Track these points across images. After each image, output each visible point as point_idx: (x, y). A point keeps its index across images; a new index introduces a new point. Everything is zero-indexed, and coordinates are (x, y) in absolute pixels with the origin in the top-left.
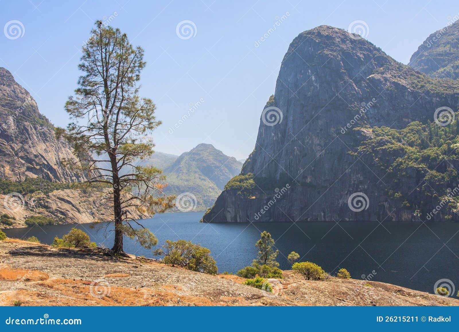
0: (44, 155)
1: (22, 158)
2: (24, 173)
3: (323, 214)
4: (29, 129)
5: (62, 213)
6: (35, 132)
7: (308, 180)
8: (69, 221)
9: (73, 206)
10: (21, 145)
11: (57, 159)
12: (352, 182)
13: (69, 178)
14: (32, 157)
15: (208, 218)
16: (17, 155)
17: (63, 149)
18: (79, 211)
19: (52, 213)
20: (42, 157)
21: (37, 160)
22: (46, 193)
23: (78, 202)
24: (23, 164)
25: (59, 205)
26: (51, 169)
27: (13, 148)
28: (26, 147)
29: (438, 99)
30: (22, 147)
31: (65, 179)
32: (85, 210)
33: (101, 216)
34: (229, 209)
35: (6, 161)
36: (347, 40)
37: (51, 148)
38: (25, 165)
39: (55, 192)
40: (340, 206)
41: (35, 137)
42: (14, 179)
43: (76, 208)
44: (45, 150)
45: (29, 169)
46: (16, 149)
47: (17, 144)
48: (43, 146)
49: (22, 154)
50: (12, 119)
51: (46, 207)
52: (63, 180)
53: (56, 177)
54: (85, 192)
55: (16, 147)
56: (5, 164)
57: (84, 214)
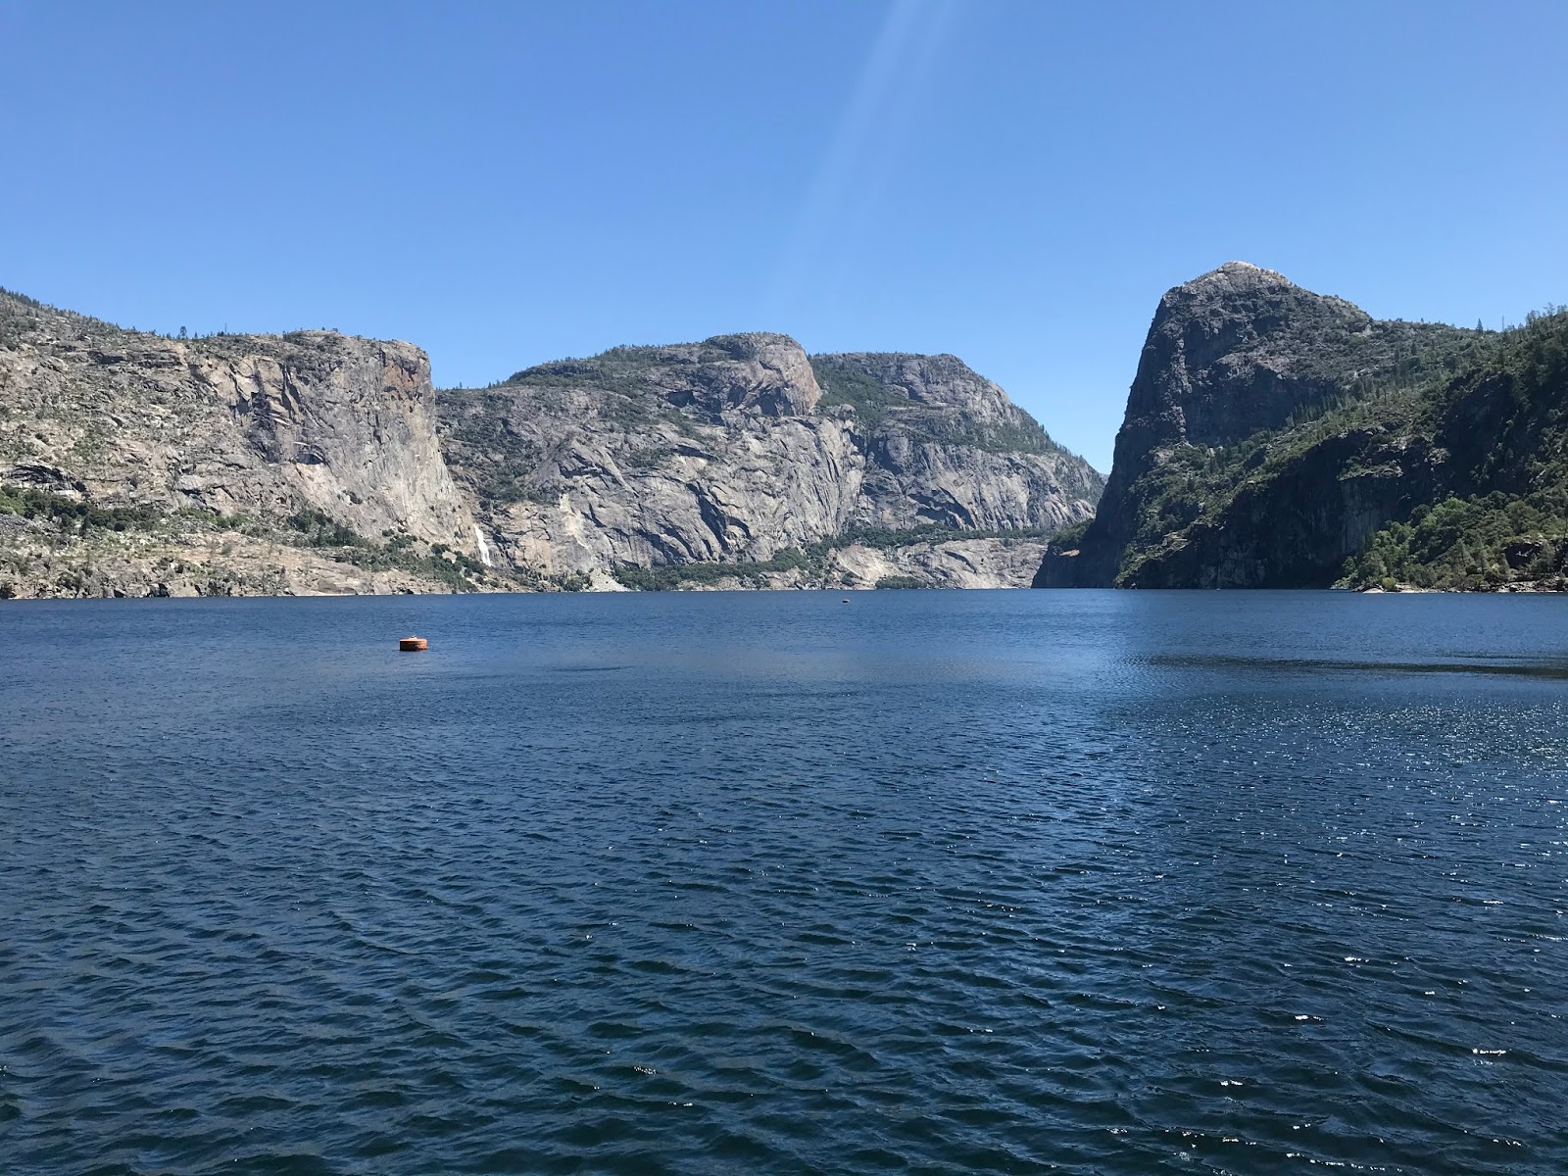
0: (951, 490)
1: (912, 496)
2: (912, 517)
4: (932, 454)
5: (945, 574)
6: (942, 457)
8: (950, 584)
9: (968, 564)
10: (914, 477)
11: (977, 492)
13: (995, 521)
14: (929, 494)
15: (1039, 582)
16: (904, 493)
17: (992, 478)
18: (975, 572)
19: (930, 573)
20: (947, 493)
21: (936, 498)
22: (934, 544)
23: (980, 559)
24: (912, 506)
25: (944, 561)
26: (961, 510)
27: (901, 484)
28: (921, 480)
30: (915, 481)
31: (986, 523)
32: (989, 571)
33: (1017, 581)
35: (888, 502)
37: (966, 478)
38: (916, 506)
39: (951, 545)
41: (940, 465)
42: (893, 527)
43: (972, 567)
44: (954, 482)
45: (921, 512)
46: (905, 485)
47: (908, 477)
48: (952, 476)
49: (913, 491)
50: (906, 441)
51: (924, 564)
52: (983, 525)
53: (968, 521)
54: (1006, 544)
55: (906, 481)
56: (883, 505)
57: (984, 576)
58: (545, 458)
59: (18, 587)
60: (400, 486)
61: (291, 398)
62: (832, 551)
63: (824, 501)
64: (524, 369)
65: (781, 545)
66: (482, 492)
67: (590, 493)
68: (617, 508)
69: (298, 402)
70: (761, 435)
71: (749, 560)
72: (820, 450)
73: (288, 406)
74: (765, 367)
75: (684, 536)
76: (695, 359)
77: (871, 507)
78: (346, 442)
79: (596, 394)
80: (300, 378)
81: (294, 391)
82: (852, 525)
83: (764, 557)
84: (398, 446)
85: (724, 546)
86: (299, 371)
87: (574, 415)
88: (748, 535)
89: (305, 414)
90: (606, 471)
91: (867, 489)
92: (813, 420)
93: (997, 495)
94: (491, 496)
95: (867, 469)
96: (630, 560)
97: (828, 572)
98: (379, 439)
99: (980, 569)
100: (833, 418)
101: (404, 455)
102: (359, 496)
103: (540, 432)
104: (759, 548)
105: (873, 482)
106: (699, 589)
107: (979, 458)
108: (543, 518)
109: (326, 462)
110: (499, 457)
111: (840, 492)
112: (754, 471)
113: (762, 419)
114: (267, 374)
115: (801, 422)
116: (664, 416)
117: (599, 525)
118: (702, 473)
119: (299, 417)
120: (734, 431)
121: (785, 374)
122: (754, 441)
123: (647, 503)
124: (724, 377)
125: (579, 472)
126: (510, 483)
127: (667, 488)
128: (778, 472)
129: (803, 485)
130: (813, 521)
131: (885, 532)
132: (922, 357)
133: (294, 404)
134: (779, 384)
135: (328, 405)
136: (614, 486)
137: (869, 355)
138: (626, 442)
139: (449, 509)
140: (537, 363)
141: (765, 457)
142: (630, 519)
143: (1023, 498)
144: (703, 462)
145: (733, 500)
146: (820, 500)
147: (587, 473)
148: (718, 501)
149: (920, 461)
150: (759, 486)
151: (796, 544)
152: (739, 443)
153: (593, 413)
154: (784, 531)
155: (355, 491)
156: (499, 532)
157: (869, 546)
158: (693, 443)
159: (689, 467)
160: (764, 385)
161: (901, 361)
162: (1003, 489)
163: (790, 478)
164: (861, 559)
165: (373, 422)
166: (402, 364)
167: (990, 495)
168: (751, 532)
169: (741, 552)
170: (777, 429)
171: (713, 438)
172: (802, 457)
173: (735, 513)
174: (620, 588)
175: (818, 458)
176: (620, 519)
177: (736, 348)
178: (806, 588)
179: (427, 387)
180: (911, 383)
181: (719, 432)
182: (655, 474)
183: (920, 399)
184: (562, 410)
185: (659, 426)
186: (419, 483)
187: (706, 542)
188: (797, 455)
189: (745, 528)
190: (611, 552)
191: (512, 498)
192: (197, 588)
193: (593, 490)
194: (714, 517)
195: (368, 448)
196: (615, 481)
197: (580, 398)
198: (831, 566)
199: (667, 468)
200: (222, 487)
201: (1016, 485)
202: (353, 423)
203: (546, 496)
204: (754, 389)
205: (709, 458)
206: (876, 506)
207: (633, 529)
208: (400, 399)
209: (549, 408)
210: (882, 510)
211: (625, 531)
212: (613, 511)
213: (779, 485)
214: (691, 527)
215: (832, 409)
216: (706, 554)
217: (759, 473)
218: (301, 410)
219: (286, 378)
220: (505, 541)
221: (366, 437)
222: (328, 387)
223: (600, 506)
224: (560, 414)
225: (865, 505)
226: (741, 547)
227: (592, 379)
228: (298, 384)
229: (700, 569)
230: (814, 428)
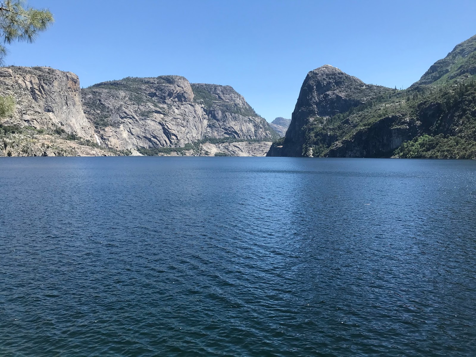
1: (223, 128)
2: (223, 135)
4: (228, 116)
5: (234, 152)
6: (230, 117)
8: (235, 155)
9: (240, 149)
11: (240, 128)
13: (246, 137)
14: (227, 128)
16: (220, 127)
17: (245, 124)
19: (229, 152)
20: (232, 128)
21: (229, 129)
22: (230, 143)
23: (243, 148)
24: (223, 131)
25: (233, 148)
26: (236, 133)
27: (219, 124)
28: (225, 123)
30: (223, 124)
33: (253, 154)
35: (216, 130)
37: (237, 124)
39: (234, 143)
41: (230, 119)
42: (218, 138)
45: (225, 133)
48: (233, 123)
49: (223, 127)
50: (220, 112)
51: (227, 149)
52: (242, 138)
53: (238, 136)
54: (250, 143)
55: (221, 124)
56: (214, 131)
57: (244, 153)
58: (114, 112)
59: (12, 152)
60: (74, 120)
61: (42, 90)
62: (201, 144)
63: (197, 129)
64: (99, 83)
65: (187, 142)
66: (95, 123)
67: (129, 124)
68: (138, 129)
69: (44, 91)
70: (178, 108)
71: (178, 147)
72: (196, 113)
73: (41, 93)
74: (178, 86)
75: (158, 139)
76: (156, 82)
78: (59, 105)
79: (127, 92)
80: (44, 83)
81: (43, 87)
82: (205, 136)
83: (183, 146)
84: (72, 107)
85: (171, 142)
86: (44, 80)
87: (122, 99)
88: (178, 139)
89: (46, 95)
90: (134, 118)
91: (209, 126)
92: (193, 104)
93: (246, 129)
94: (98, 124)
95: (209, 120)
96: (142, 146)
97: (201, 151)
98: (67, 104)
99: (243, 151)
100: (198, 104)
101: (74, 110)
102: (63, 123)
103: (111, 103)
104: (181, 143)
105: (211, 124)
106: (165, 155)
107: (241, 117)
108: (116, 132)
109: (53, 112)
110: (99, 112)
111: (202, 126)
112: (178, 119)
113: (178, 103)
114: (34, 81)
115: (189, 104)
116: (148, 100)
117: (132, 134)
118: (162, 119)
119: (44, 96)
120: (170, 106)
121: (184, 89)
122: (176, 109)
123: (147, 128)
124: (166, 89)
125: (126, 117)
126: (103, 120)
127: (152, 123)
128: (184, 120)
129: (191, 124)
130: (194, 135)
131: (215, 139)
132: (221, 86)
133: (43, 92)
134: (183, 92)
135: (53, 93)
136: (136, 122)
137: (206, 84)
138: (139, 108)
139: (87, 128)
140: (103, 81)
141: (180, 115)
142: (142, 133)
143: (253, 130)
144: (162, 116)
145: (173, 128)
146: (196, 128)
147: (128, 118)
148: (168, 128)
149: (225, 117)
150: (179, 124)
151: (190, 142)
152: (172, 110)
153: (127, 99)
154: (187, 138)
155: (62, 122)
156: (103, 136)
157: (211, 143)
158: (158, 109)
159: (159, 117)
160: (178, 92)
161: (216, 87)
162: (248, 127)
163: (187, 121)
164: (209, 147)
165: (66, 99)
166: (73, 80)
167: (244, 129)
168: (178, 138)
169: (176, 144)
170: (183, 106)
171: (164, 108)
172: (190, 115)
173: (174, 132)
174: (141, 155)
175: (195, 116)
176: (139, 133)
177: (169, 80)
178: (196, 156)
179: (79, 87)
180: (219, 94)
181: (165, 106)
182: (148, 119)
183: (222, 99)
184: (117, 97)
185: (148, 104)
186: (78, 120)
187: (165, 141)
188: (189, 114)
189: (176, 137)
190: (136, 143)
191: (106, 125)
192: (55, 153)
193: (130, 123)
194: (167, 133)
195: (65, 107)
196: (137, 121)
197: (122, 94)
198: (201, 149)
199: (152, 117)
200: (35, 119)
201: (251, 126)
202: (60, 99)
203: (116, 125)
204: (176, 93)
205: (164, 114)
206: (212, 131)
207: (143, 136)
208: (72, 91)
209: (114, 97)
211: (140, 137)
212: (137, 130)
213: (185, 124)
214: (160, 136)
215: (198, 101)
216: (165, 145)
217: (179, 120)
218: (45, 94)
219: (40, 83)
220: (105, 139)
221: (64, 104)
222: (53, 86)
223: (133, 129)
224: (117, 98)
225: (209, 131)
226: (176, 142)
227: (124, 87)
228: (44, 85)
229: (164, 149)
230: (193, 106)
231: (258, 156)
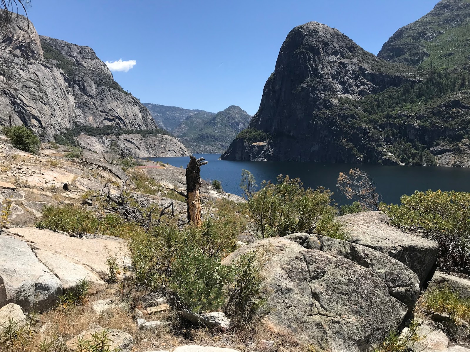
0: (116, 110)
1: (101, 111)
2: (102, 122)
3: (299, 157)
4: (106, 91)
5: (128, 150)
6: (109, 93)
7: (291, 134)
9: (135, 145)
10: (100, 102)
11: (125, 112)
12: (321, 136)
13: (133, 126)
14: (107, 111)
15: (224, 158)
16: (97, 109)
17: (129, 106)
18: (139, 149)
21: (111, 113)
22: (117, 135)
23: (139, 143)
24: (101, 116)
26: (120, 119)
27: (94, 104)
28: (104, 103)
29: (389, 79)
30: (101, 104)
31: (131, 127)
32: (144, 149)
33: (155, 154)
34: (237, 151)
35: (90, 113)
36: (328, 33)
37: (120, 105)
38: (103, 116)
39: (124, 136)
40: (311, 151)
41: (110, 97)
42: (95, 125)
43: (137, 147)
44: (117, 106)
45: (105, 119)
46: (96, 105)
47: (97, 102)
48: (115, 103)
49: (100, 108)
50: (93, 84)
51: (117, 145)
52: (129, 127)
53: (124, 125)
54: (144, 136)
55: (97, 103)
56: (89, 115)
57: (143, 151)
62: (74, 137)
63: (62, 110)
65: (54, 132)
70: (23, 67)
72: (56, 82)
74: (20, 28)
77: (82, 115)
82: (76, 123)
88: (42, 127)
91: (78, 106)
92: (47, 65)
93: (132, 114)
95: (76, 96)
99: (141, 148)
100: (55, 66)
104: (49, 134)
105: (81, 102)
107: (123, 96)
112: (30, 88)
113: (22, 59)
115: (42, 64)
118: (7, 84)
120: (9, 63)
122: (21, 70)
128: (40, 91)
129: (51, 100)
130: (60, 120)
131: (94, 128)
132: (76, 45)
134: (28, 40)
137: (50, 39)
141: (30, 81)
143: (140, 116)
146: (60, 109)
148: (24, 104)
149: (101, 93)
150: (36, 97)
151: (59, 132)
152: (14, 70)
154: (52, 125)
157: (89, 135)
160: (21, 39)
161: (69, 46)
162: (133, 112)
163: (46, 95)
164: (89, 142)
167: (129, 113)
168: (43, 124)
170: (31, 66)
172: (47, 84)
173: (34, 112)
175: (55, 85)
180: (76, 57)
183: (81, 64)
188: (45, 82)
189: (39, 122)
201: (136, 110)
204: (16, 40)
206: (84, 115)
210: (88, 117)
213: (44, 98)
215: (52, 61)
217: (33, 90)
225: (79, 114)
230: (50, 69)
231: (162, 156)
